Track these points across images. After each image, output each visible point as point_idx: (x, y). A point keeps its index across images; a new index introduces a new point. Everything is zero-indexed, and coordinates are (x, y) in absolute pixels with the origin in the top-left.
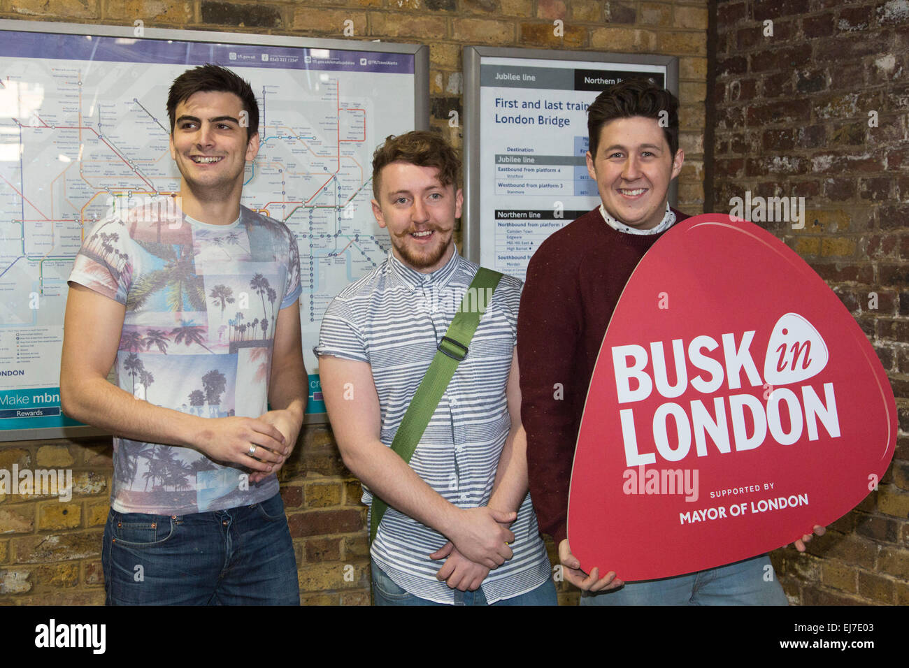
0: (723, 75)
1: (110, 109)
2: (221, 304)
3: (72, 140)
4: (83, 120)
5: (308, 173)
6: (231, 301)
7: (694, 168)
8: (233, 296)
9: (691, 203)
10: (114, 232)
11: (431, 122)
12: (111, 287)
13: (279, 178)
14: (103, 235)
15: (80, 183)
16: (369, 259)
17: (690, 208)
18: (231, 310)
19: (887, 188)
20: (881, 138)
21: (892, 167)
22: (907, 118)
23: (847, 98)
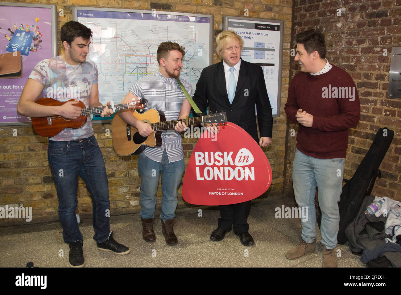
0: (296, 26)
1: (125, 32)
3: (114, 41)
4: (117, 35)
7: (287, 52)
12: (41, 80)
15: (116, 53)
16: (196, 75)
19: (338, 59)
20: (337, 46)
21: (339, 54)
22: (344, 41)
23: (329, 34)
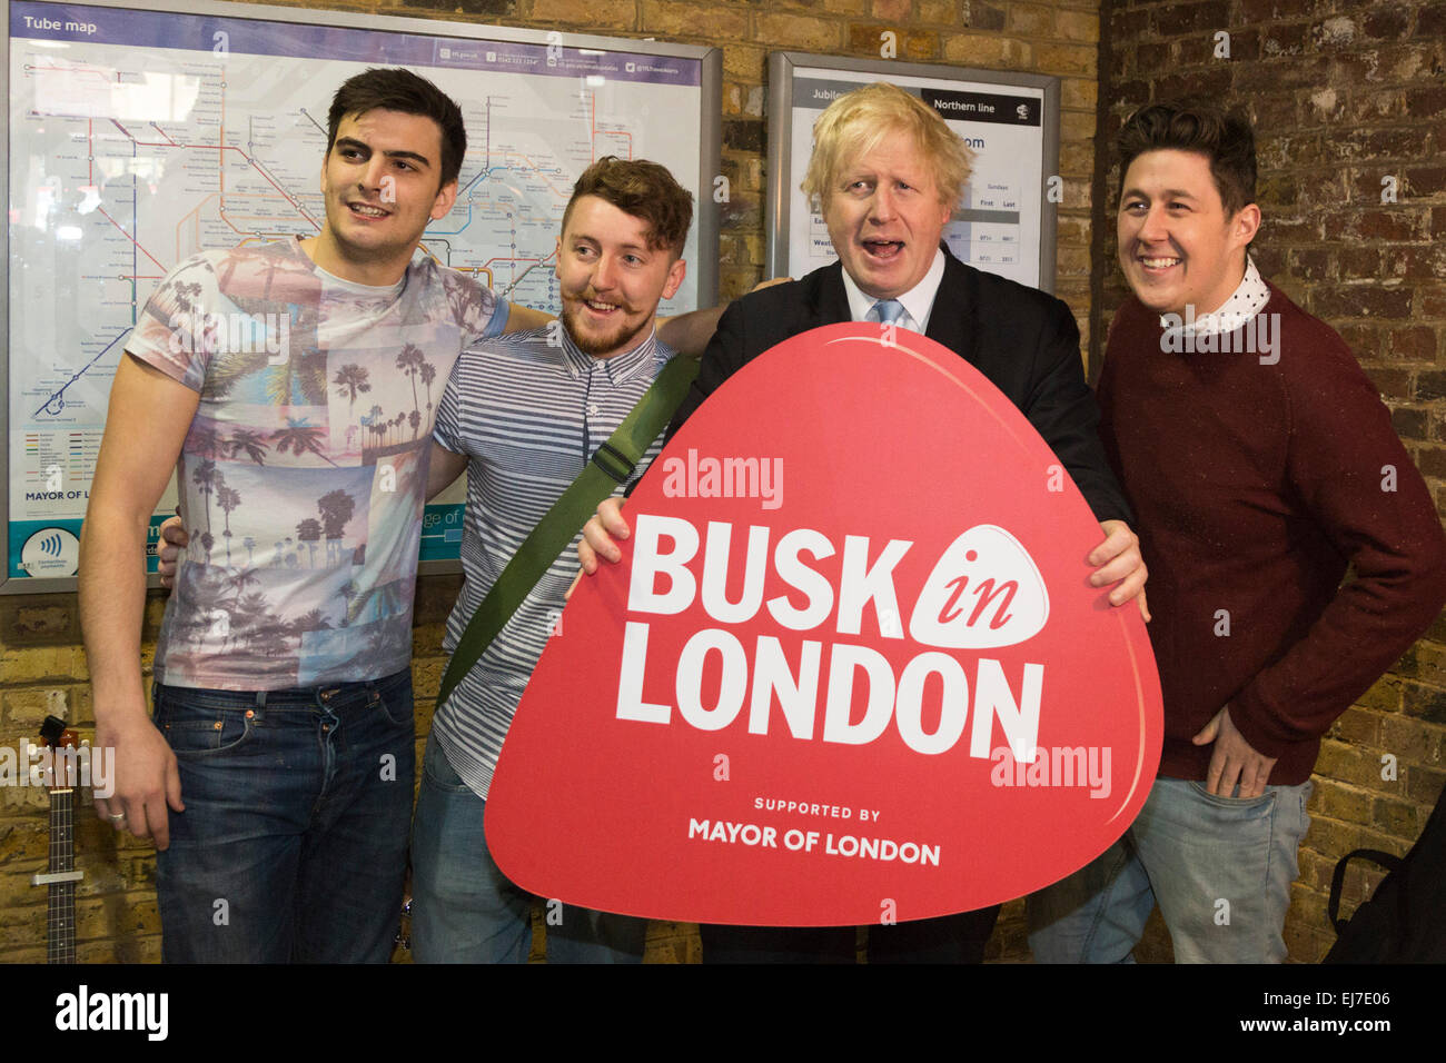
0: (1117, 104)
1: (266, 123)
2: (350, 395)
3: (210, 165)
4: (226, 136)
5: (548, 220)
6: (365, 388)
7: (1078, 226)
8: (369, 381)
9: (1074, 273)
10: (194, 282)
11: (723, 154)
12: (178, 363)
13: (507, 225)
14: (179, 284)
15: (220, 225)
17: (1071, 281)
18: (364, 403)
19: (1325, 264)
20: (1318, 197)
21: (1330, 237)
22: (1349, 173)
23: (1276, 142)
